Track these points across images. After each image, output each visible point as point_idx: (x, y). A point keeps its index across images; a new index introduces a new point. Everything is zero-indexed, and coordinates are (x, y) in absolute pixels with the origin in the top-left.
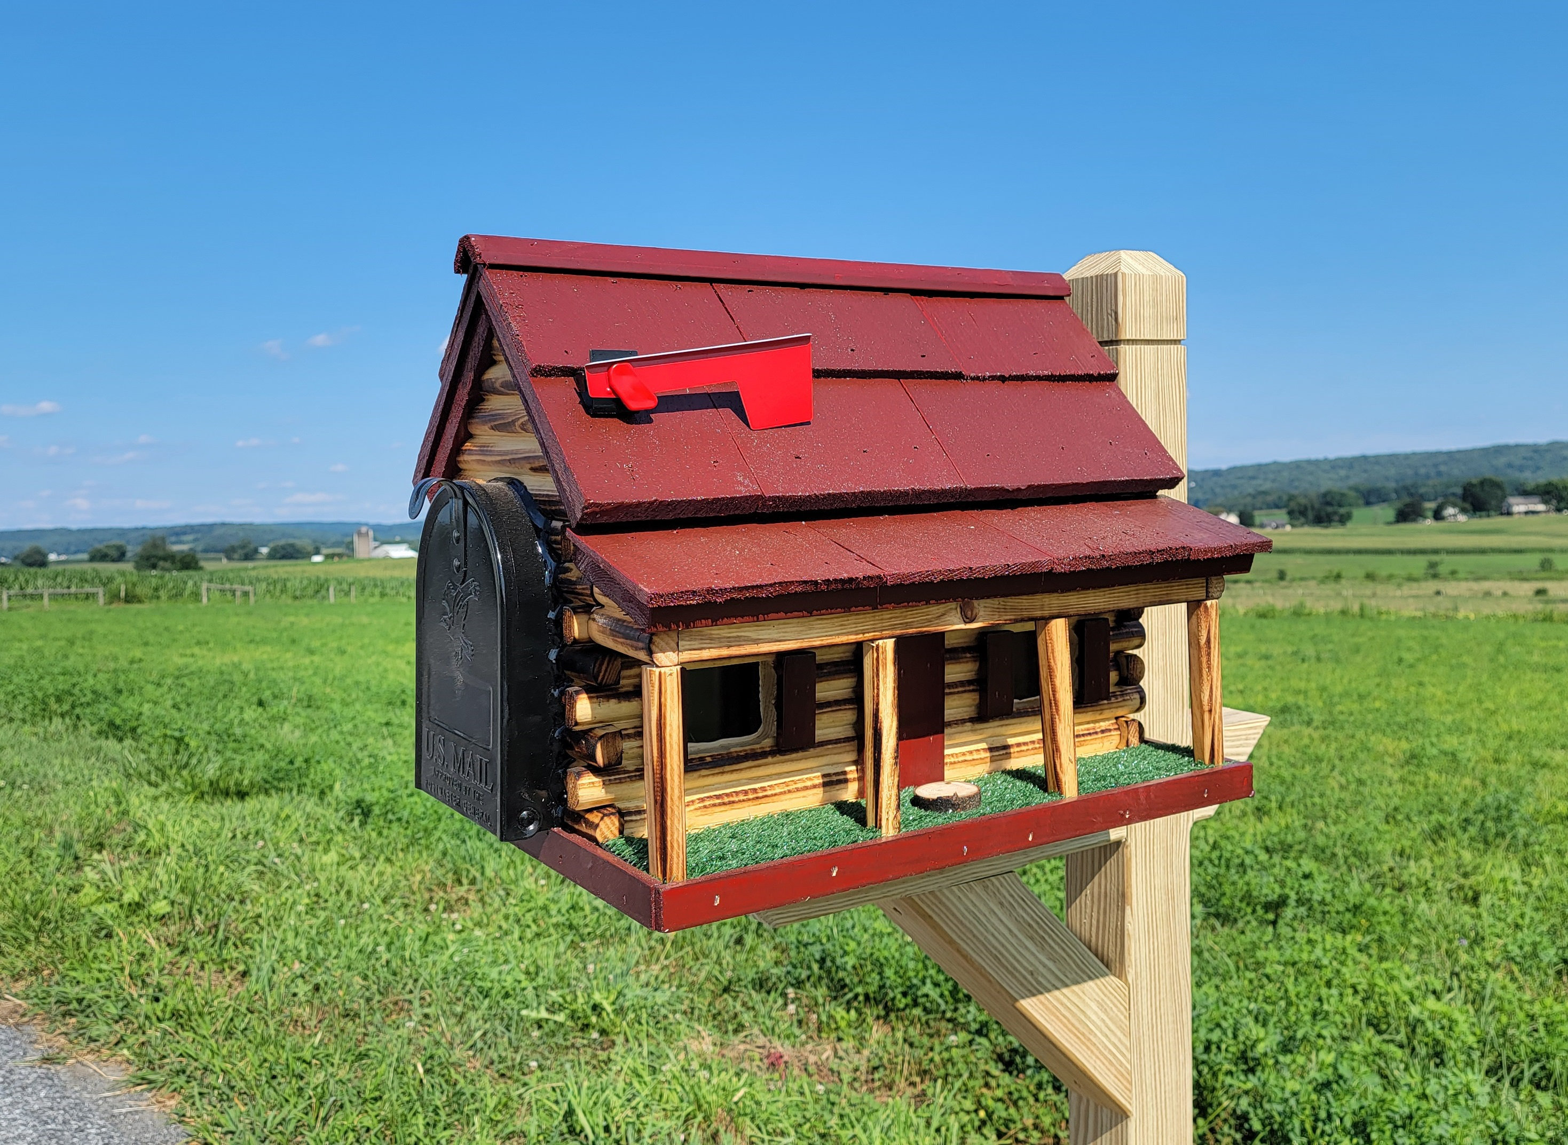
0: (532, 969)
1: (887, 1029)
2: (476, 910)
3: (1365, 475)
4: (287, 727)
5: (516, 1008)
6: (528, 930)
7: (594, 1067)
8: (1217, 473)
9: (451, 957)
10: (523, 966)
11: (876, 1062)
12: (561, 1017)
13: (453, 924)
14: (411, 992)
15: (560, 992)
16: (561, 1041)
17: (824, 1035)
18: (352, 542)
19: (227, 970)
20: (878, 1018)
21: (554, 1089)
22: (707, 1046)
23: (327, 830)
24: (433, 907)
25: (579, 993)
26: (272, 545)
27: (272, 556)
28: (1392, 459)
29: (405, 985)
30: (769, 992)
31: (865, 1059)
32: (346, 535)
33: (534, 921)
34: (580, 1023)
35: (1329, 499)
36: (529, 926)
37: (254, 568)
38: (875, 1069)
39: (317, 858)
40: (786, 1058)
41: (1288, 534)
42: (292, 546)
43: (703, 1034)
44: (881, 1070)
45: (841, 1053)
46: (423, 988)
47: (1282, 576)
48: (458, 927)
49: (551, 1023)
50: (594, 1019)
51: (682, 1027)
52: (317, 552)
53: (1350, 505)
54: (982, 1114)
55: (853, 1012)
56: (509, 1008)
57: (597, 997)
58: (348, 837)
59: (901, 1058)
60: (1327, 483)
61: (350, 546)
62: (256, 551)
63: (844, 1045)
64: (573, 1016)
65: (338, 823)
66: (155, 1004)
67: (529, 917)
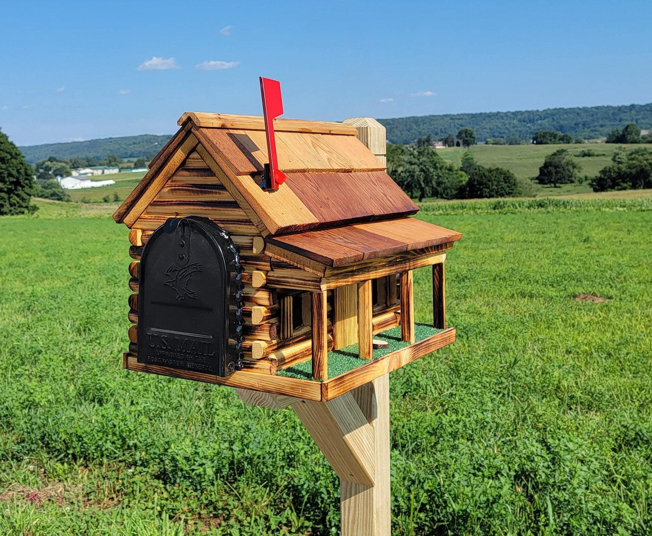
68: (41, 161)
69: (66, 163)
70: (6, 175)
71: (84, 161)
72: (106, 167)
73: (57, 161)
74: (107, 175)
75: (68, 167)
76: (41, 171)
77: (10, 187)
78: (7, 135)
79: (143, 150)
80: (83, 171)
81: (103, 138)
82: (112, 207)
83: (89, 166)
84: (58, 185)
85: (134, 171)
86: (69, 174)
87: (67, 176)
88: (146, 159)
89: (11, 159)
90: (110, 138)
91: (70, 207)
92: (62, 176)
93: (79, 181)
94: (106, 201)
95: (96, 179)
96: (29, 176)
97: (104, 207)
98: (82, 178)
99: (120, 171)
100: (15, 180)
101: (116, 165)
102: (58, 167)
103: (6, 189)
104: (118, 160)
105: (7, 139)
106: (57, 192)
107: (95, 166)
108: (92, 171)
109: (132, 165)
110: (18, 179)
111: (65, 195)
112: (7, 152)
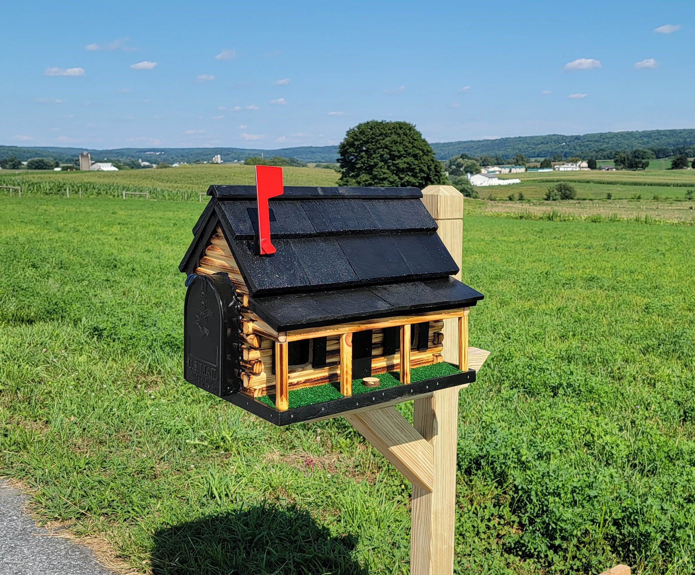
0: (191, 419)
1: (364, 447)
2: (161, 387)
3: (657, 141)
4: (51, 281)
5: (184, 438)
6: (189, 398)
7: (222, 467)
8: (578, 138)
9: (150, 414)
10: (186, 417)
11: (357, 463)
12: (206, 443)
13: (150, 395)
14: (131, 431)
15: (205, 431)
16: (206, 454)
17: (334, 450)
18: (78, 160)
19: (38, 421)
20: (360, 442)
21: (202, 478)
22: (276, 457)
23: (80, 343)
24: (139, 386)
25: (214, 432)
26: (29, 160)
27: (30, 167)
28: (673, 133)
29: (128, 427)
30: (308, 430)
31: (352, 462)
32: (75, 156)
33: (192, 394)
34: (215, 445)
35: (637, 154)
36: (189, 396)
37: (19, 174)
38: (357, 466)
39: (76, 358)
40: (314, 462)
41: (613, 174)
42: (42, 161)
43: (275, 450)
44: (359, 467)
45: (341, 459)
46: (137, 429)
47: (609, 197)
48: (153, 397)
49: (201, 446)
50: (222, 444)
51: (265, 447)
52: (57, 166)
53: (649, 158)
54: (403, 486)
55: (348, 440)
56: (180, 439)
57: (224, 434)
58: (91, 347)
59: (368, 461)
60: (638, 146)
61: (77, 162)
62: (20, 163)
63: (343, 455)
64: (211, 443)
65: (85, 339)
66: (6, 438)
67: (189, 392)
68: (454, 157)
69: (476, 160)
70: (418, 171)
71: (494, 159)
72: (513, 165)
73: (469, 158)
74: (513, 174)
75: (478, 164)
76: (454, 167)
77: (421, 182)
78: (421, 132)
79: (551, 150)
80: (491, 169)
81: (512, 137)
82: (516, 205)
83: (498, 164)
84: (467, 182)
85: (540, 171)
86: (478, 172)
87: (477, 173)
88: (553, 159)
89: (423, 155)
90: (520, 137)
91: (477, 204)
92: (472, 173)
93: (487, 179)
94: (511, 199)
95: (503, 177)
96: (439, 172)
97: (509, 205)
98: (490, 176)
99: (526, 170)
100: (426, 175)
101: (523, 164)
102: (470, 164)
103: (417, 184)
104: (525, 159)
105: (420, 136)
106: (466, 188)
107: (503, 164)
108: (500, 169)
109: (539, 165)
110: (428, 175)
111: (473, 191)
112: (419, 149)
